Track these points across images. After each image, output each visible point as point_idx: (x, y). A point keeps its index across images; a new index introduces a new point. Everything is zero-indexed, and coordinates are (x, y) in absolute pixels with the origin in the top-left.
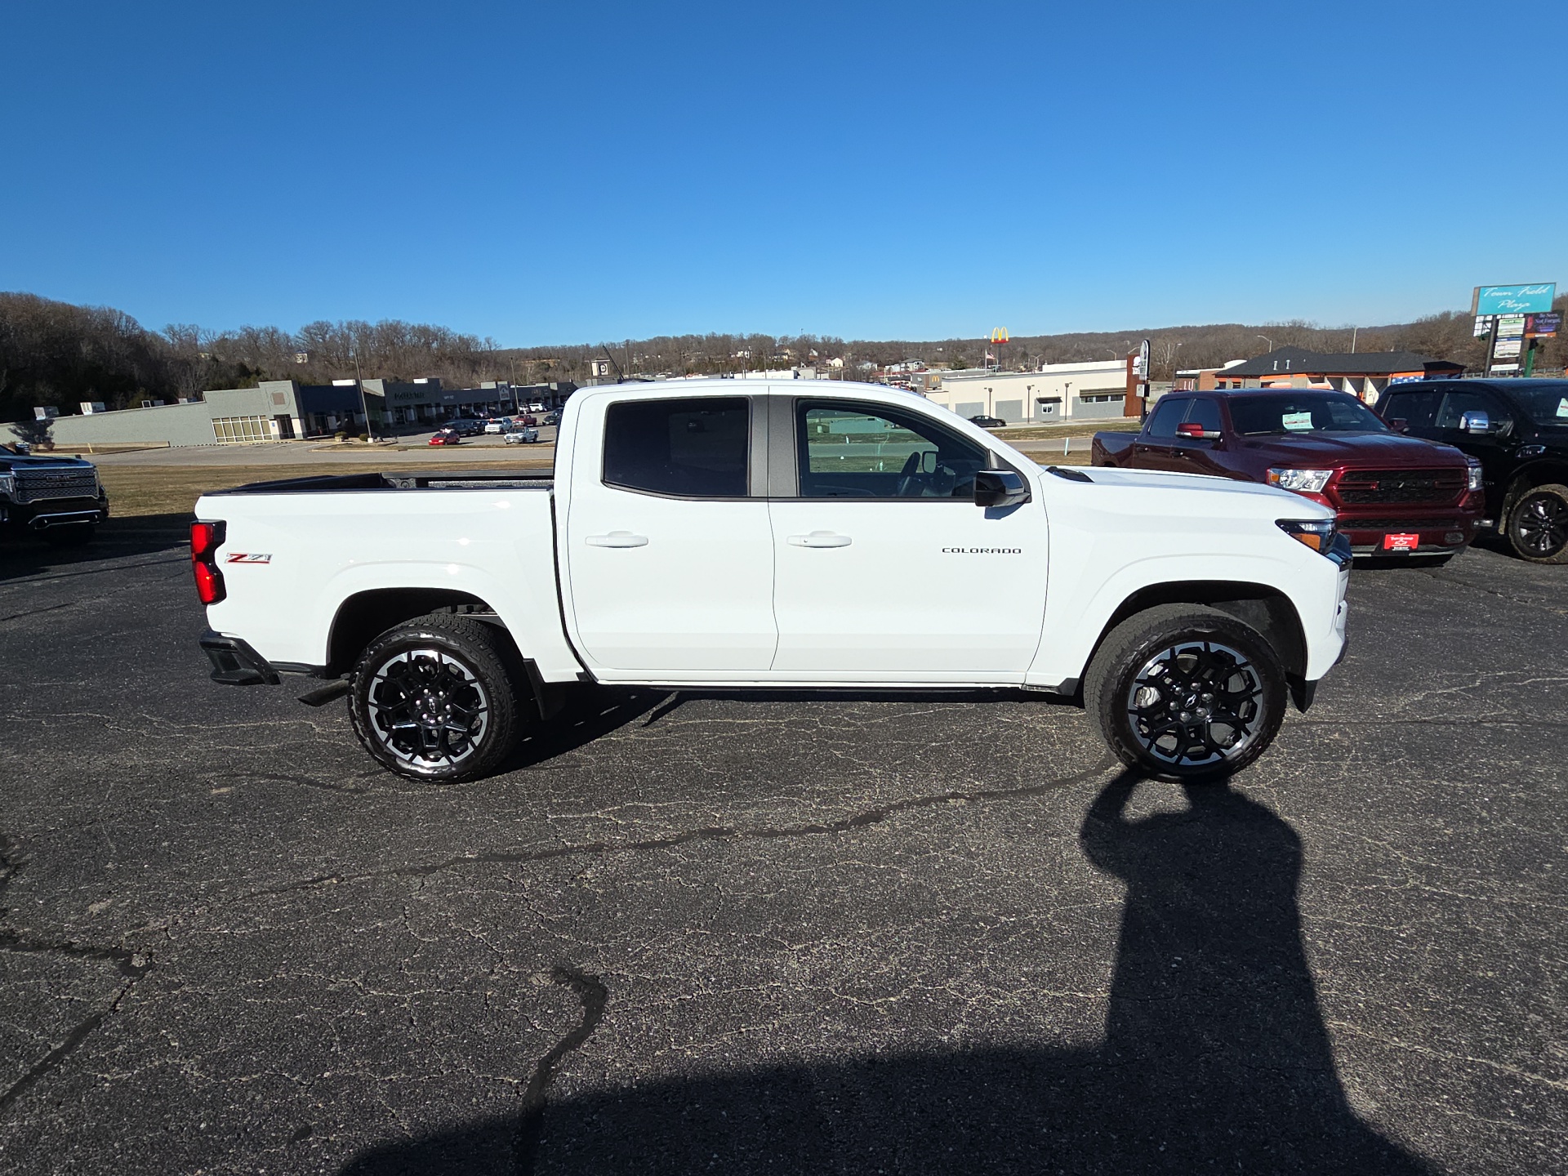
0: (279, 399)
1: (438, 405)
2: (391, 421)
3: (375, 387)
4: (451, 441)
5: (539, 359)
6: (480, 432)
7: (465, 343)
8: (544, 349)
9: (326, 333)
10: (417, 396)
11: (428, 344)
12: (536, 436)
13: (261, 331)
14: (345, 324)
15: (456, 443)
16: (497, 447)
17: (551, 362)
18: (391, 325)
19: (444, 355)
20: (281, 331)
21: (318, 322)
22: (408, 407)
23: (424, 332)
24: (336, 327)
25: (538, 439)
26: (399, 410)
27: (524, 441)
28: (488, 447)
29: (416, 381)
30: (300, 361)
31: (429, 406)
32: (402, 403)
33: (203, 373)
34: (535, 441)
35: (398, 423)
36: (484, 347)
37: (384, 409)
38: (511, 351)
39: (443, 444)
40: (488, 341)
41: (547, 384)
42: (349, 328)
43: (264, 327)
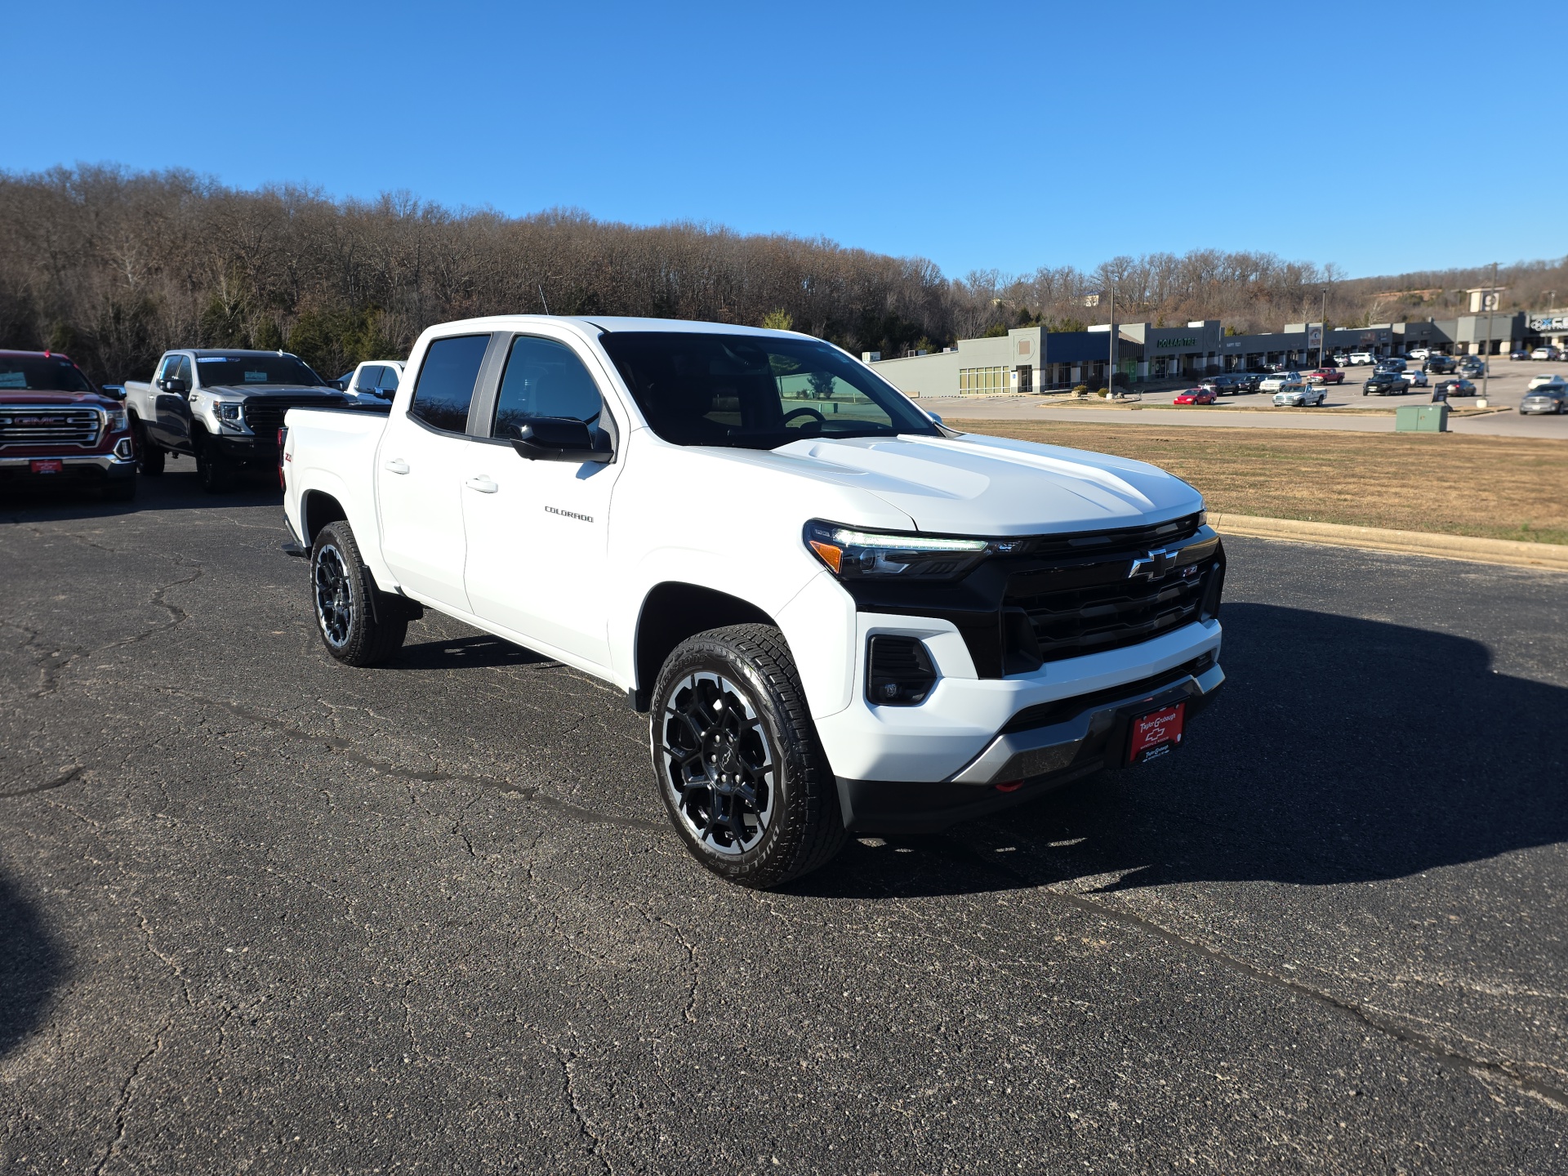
0: (1024, 348)
1: (1211, 355)
2: (1146, 373)
3: (1135, 332)
4: (1204, 401)
5: (1409, 289)
6: (1253, 389)
7: (1295, 272)
8: (1421, 275)
9: (1124, 270)
10: (1185, 343)
11: (1244, 277)
12: (1322, 397)
13: (1057, 272)
14: (1147, 259)
15: (1209, 403)
16: (1257, 409)
17: (1426, 294)
18: (1202, 256)
19: (1261, 290)
20: (1077, 271)
21: (1119, 258)
22: (1172, 357)
23: (1243, 262)
24: (1137, 262)
25: (1324, 402)
26: (1161, 360)
27: (1301, 403)
28: (1246, 409)
29: (1191, 325)
30: (1089, 305)
31: (1200, 356)
32: (1166, 352)
33: (983, 321)
34: (1319, 404)
35: (1158, 377)
36: (1321, 276)
37: (1141, 360)
38: (1360, 281)
39: (1192, 403)
40: (1328, 268)
41: (1387, 326)
42: (1151, 263)
43: (1060, 267)
